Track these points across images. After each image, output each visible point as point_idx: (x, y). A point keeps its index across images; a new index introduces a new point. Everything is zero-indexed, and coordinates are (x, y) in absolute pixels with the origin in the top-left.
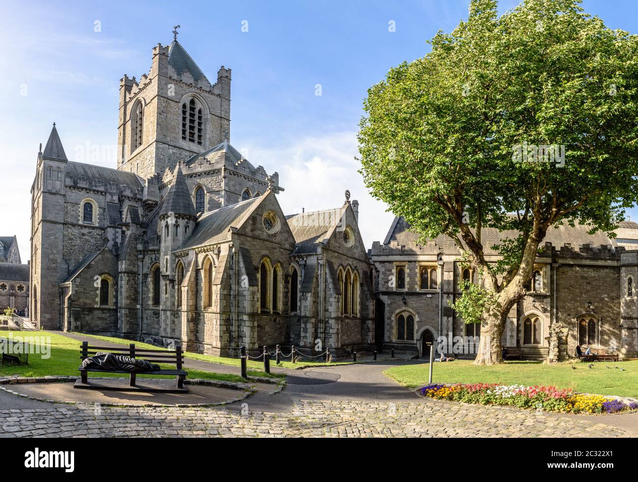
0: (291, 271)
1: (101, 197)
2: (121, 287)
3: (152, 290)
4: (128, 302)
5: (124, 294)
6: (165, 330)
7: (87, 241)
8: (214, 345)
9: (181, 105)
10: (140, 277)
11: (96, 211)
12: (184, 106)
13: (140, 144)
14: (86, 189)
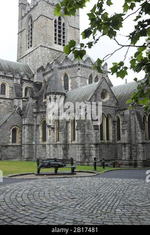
0: (116, 119)
1: (11, 81)
2: (24, 133)
3: (41, 134)
4: (28, 141)
5: (26, 137)
6: (49, 155)
7: (2, 106)
8: (77, 161)
9: (53, 21)
10: (35, 127)
11: (8, 89)
12: (55, 22)
13: (31, 46)
14: (2, 76)
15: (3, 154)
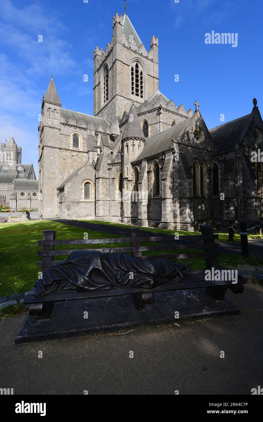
1: (84, 132)
4: (102, 196)
5: (100, 192)
7: (76, 160)
10: (110, 180)
11: (81, 141)
12: (132, 69)
13: (107, 99)
14: (74, 126)
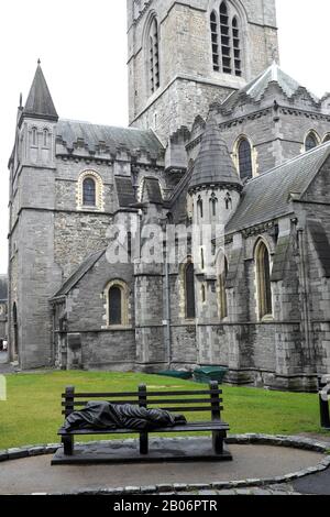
1: (107, 169)
2: (139, 296)
3: (183, 297)
4: (150, 317)
5: (144, 306)
6: (205, 354)
7: (89, 233)
9: (208, 15)
10: (166, 279)
11: (100, 190)
12: (213, 16)
13: (158, 85)
14: (85, 158)
15: (87, 353)
